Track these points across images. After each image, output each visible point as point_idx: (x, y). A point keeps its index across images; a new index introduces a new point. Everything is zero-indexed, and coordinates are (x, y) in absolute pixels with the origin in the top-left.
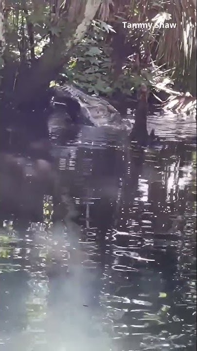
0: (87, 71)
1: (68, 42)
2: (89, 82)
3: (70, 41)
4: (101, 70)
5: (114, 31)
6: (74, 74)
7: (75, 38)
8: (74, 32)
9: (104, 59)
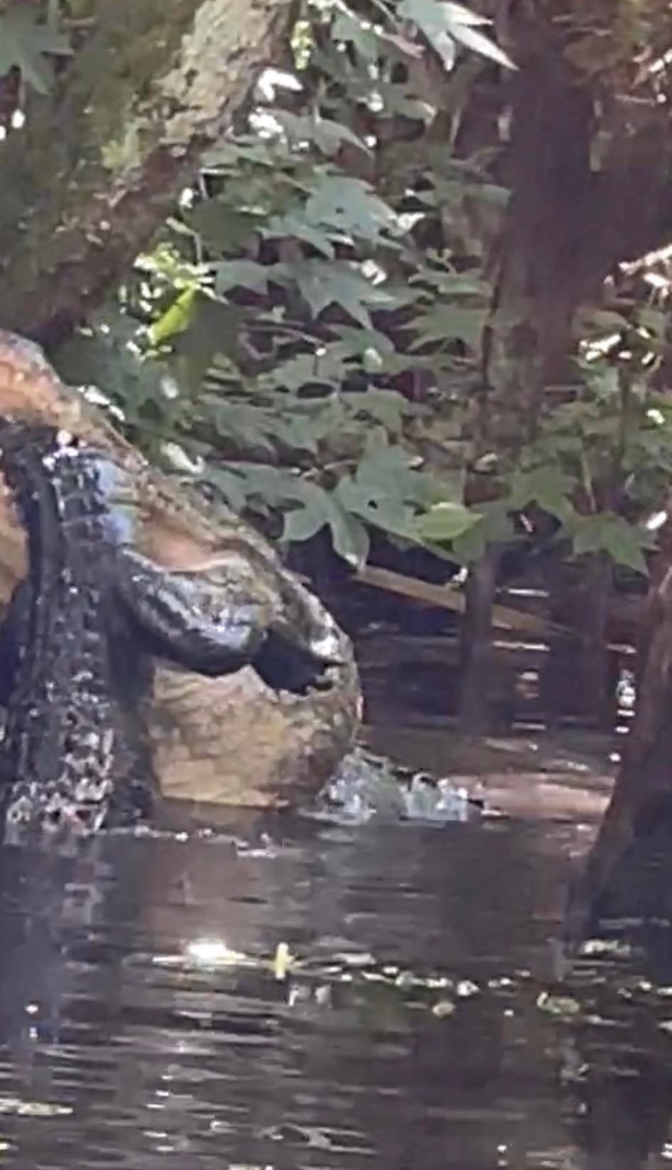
0: (294, 372)
1: (115, 133)
2: (289, 458)
3: (132, 127)
4: (404, 362)
5: (500, 57)
6: (171, 391)
7: (177, 108)
8: (169, 58)
9: (436, 278)
